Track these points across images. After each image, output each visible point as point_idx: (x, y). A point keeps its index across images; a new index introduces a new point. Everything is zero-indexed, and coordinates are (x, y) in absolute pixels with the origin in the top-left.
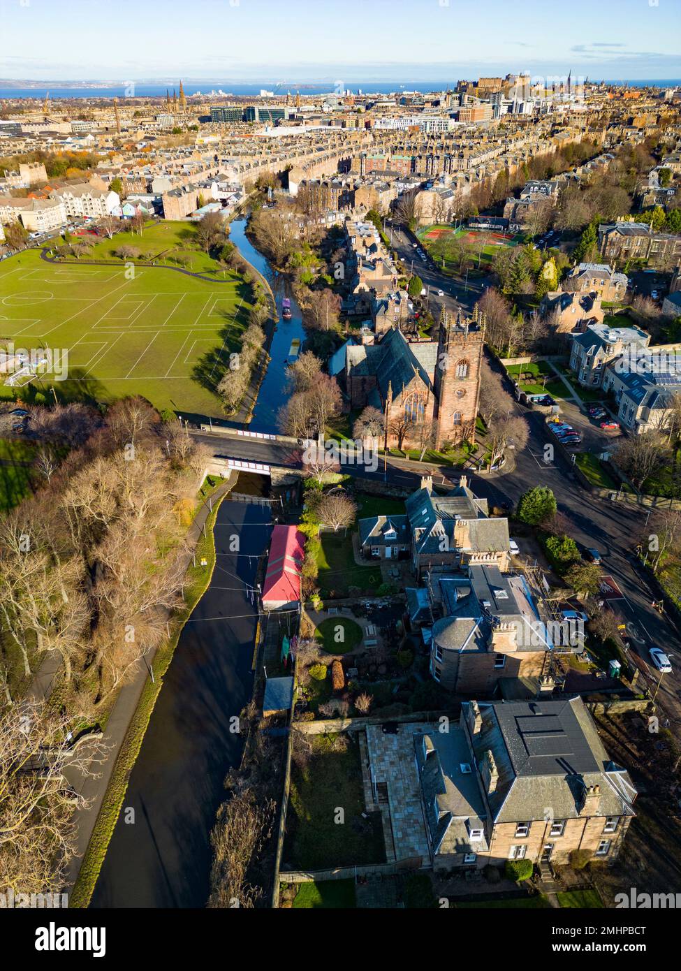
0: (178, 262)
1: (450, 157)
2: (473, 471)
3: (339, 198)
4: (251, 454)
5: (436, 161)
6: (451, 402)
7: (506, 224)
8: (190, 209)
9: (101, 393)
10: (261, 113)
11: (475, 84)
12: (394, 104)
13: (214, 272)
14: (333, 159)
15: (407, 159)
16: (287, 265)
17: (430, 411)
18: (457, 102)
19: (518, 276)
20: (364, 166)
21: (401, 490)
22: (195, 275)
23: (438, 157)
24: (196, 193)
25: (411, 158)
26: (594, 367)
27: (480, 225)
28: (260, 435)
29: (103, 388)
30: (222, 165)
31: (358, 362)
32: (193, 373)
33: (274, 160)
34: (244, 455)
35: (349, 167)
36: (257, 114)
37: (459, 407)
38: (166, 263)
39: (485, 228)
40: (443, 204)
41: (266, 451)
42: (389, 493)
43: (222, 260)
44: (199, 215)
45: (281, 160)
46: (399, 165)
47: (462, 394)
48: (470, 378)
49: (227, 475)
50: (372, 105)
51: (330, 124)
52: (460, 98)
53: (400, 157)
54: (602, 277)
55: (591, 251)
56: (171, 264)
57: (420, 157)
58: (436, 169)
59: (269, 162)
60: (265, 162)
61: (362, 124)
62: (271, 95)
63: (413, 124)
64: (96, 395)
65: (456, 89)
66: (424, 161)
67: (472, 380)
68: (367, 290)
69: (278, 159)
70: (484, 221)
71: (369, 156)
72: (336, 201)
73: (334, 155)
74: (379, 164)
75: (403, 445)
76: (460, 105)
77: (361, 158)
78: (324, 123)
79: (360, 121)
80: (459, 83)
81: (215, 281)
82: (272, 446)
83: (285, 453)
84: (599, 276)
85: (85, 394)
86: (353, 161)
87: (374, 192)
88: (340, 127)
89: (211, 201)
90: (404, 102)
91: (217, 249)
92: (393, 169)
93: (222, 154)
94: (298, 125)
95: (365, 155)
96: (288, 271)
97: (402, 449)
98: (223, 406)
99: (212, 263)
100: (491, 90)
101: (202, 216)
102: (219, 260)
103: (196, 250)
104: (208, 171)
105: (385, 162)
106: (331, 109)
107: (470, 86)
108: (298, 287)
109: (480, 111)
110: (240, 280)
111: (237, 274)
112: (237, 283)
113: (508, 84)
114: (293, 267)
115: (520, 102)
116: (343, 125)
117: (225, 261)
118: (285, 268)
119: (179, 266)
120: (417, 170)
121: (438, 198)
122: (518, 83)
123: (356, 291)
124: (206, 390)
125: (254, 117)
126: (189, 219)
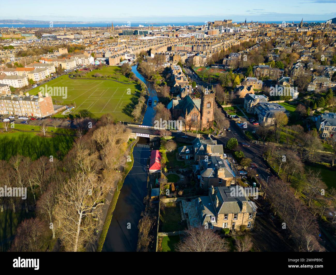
0: (115, 78)
1: (205, 46)
2: (213, 136)
5: (200, 47)
6: (206, 115)
7: (224, 66)
8: (118, 62)
9: (93, 116)
10: (140, 32)
11: (213, 23)
12: (186, 29)
13: (127, 81)
14: (165, 47)
15: (190, 46)
16: (152, 79)
17: (199, 118)
19: (227, 81)
20: (176, 49)
22: (121, 82)
23: (201, 46)
24: (120, 57)
25: (192, 46)
26: (251, 107)
27: (215, 67)
28: (146, 127)
30: (128, 48)
31: (176, 105)
32: (122, 111)
36: (138, 33)
37: (208, 117)
38: (111, 79)
39: (217, 68)
40: (203, 60)
41: (148, 131)
43: (130, 78)
46: (188, 48)
47: (209, 113)
48: (211, 108)
49: (136, 138)
50: (178, 29)
51: (164, 36)
53: (188, 46)
54: (254, 81)
55: (251, 74)
56: (112, 79)
57: (195, 46)
58: (200, 49)
59: (144, 47)
60: (142, 48)
61: (175, 36)
62: (143, 26)
63: (192, 35)
68: (178, 85)
69: (147, 47)
70: (216, 65)
71: (178, 45)
73: (166, 45)
74: (181, 48)
75: (191, 129)
76: (208, 30)
77: (175, 46)
78: (162, 35)
79: (174, 35)
81: (128, 84)
83: (154, 131)
86: (172, 47)
87: (180, 56)
89: (125, 60)
90: (189, 29)
91: (128, 74)
92: (186, 49)
93: (128, 45)
94: (153, 36)
97: (191, 131)
98: (133, 120)
99: (126, 79)
100: (219, 25)
101: (122, 64)
102: (129, 78)
103: (121, 75)
104: (124, 50)
105: (183, 47)
106: (164, 31)
107: (212, 23)
108: (156, 86)
109: (215, 31)
110: (136, 83)
111: (135, 82)
112: (135, 85)
113: (224, 23)
114: (154, 80)
115: (229, 28)
116: (168, 36)
117: (131, 78)
118: (151, 80)
119: (115, 80)
120: (194, 50)
121: (201, 58)
122: (228, 22)
123: (175, 86)
124: (127, 115)
125: (137, 34)
126: (118, 65)
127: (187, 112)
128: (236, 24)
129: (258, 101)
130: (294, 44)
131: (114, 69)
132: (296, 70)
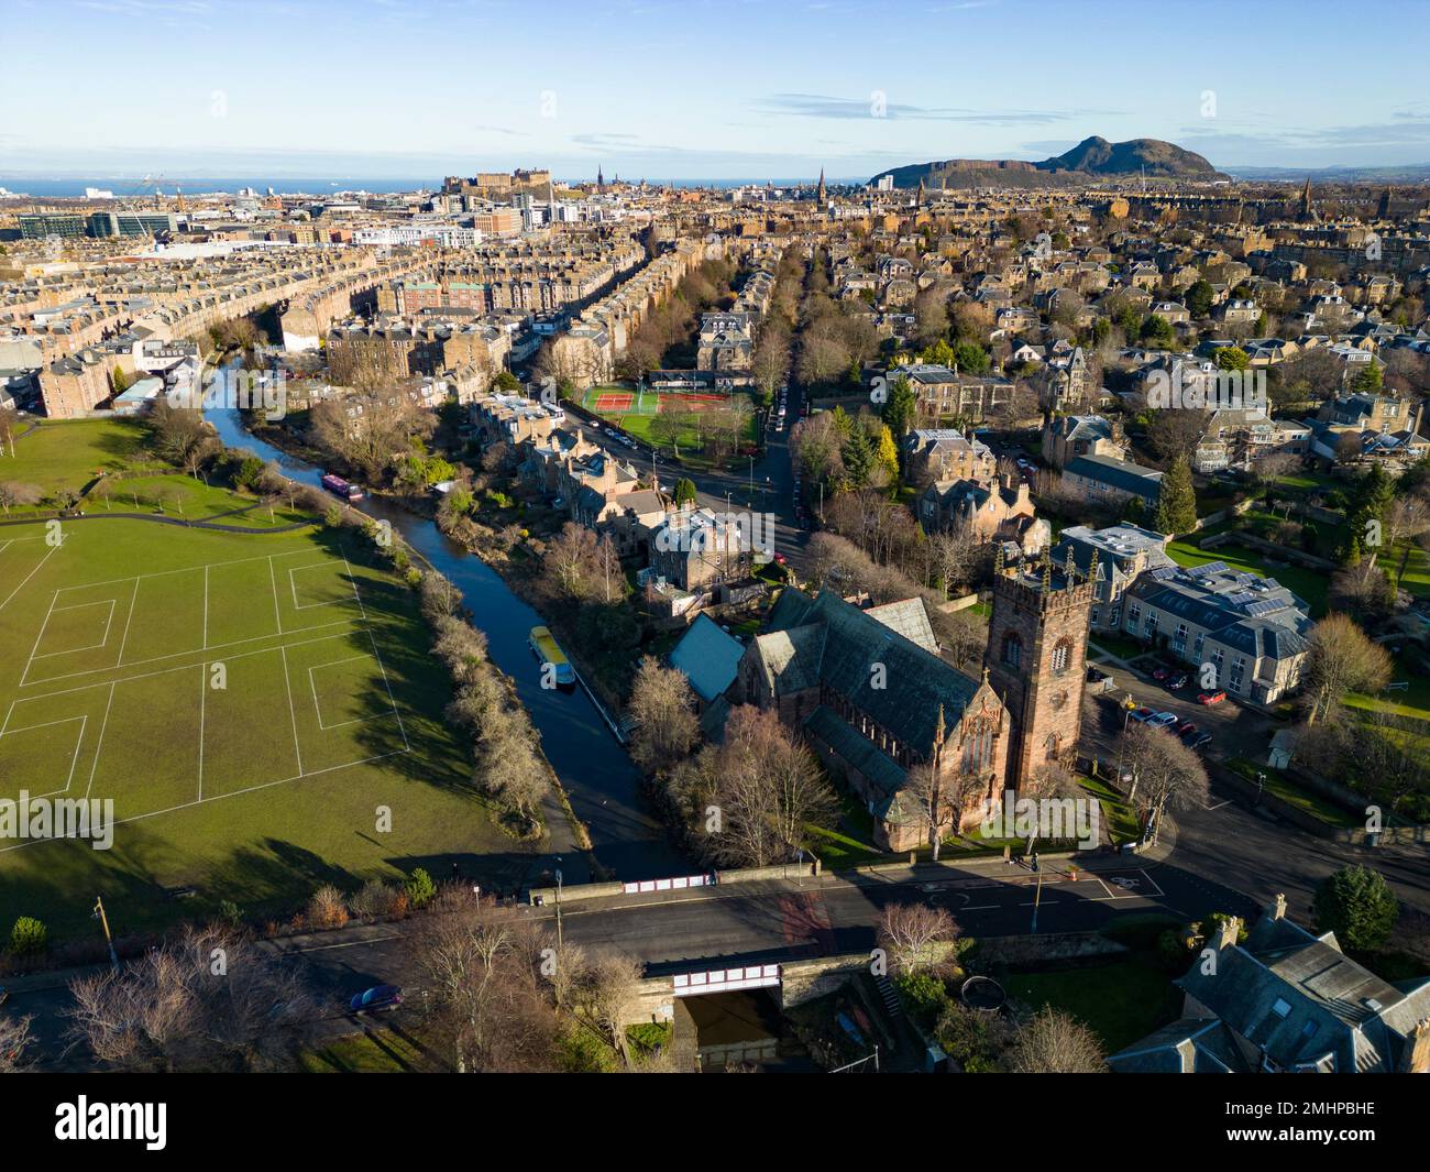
0: (141, 501)
1: (549, 282)
2: (1132, 849)
3: (409, 355)
4: (698, 939)
5: (526, 290)
6: (1046, 721)
7: (710, 379)
8: (98, 394)
9: (160, 858)
10: (121, 222)
11: (473, 182)
12: (358, 208)
13: (240, 513)
14: (342, 293)
15: (477, 288)
16: (396, 481)
17: (1002, 745)
18: (458, 206)
19: (863, 462)
20: (401, 302)
21: (1079, 941)
22: (199, 524)
23: (529, 285)
24: (106, 365)
25: (482, 287)
26: (1112, 598)
27: (670, 384)
28: (680, 883)
29: (156, 842)
30: (124, 310)
31: (784, 665)
32: (361, 749)
33: (227, 298)
34: (688, 948)
35: (375, 305)
36: (115, 225)
37: (1056, 728)
38: (110, 507)
39: (679, 388)
40: (601, 353)
41: (724, 920)
42: (1054, 953)
43: (242, 488)
44: (130, 404)
45: (237, 297)
46: (463, 297)
47: (1060, 701)
48: (1073, 669)
49: (666, 1013)
50: (320, 210)
51: (267, 238)
52: (462, 201)
53: (463, 286)
54: (960, 448)
55: (911, 412)
56: (123, 508)
57: (499, 285)
58: (528, 300)
59: (217, 300)
60: (211, 302)
61: (325, 237)
62: (108, 195)
63: (423, 236)
64: (149, 868)
65: (444, 188)
66: (506, 290)
67: (1076, 673)
68: (621, 513)
69: (233, 296)
70: (676, 378)
71: (408, 286)
72: (404, 360)
73: (342, 285)
74: (429, 297)
75: (961, 823)
76: (464, 210)
77: (395, 288)
78: (256, 237)
79: (322, 233)
80: (448, 180)
81: (252, 531)
82: (724, 902)
83: (767, 915)
84: (955, 448)
85: (113, 870)
86: (380, 293)
87: (478, 342)
88: (288, 243)
89: (140, 376)
90: (372, 205)
91: (221, 466)
92: (454, 304)
93: (105, 292)
94: (205, 240)
95: (402, 284)
96: (400, 493)
98: (494, 818)
99: (220, 495)
100: (497, 190)
101: (137, 405)
102: (233, 487)
103: (165, 472)
104: (103, 323)
105: (439, 293)
106: (248, 215)
107: (466, 184)
108: (452, 522)
109: (505, 218)
110: (313, 522)
111: (294, 511)
112: (310, 529)
113: (520, 183)
114: (412, 485)
115: (559, 206)
116: (293, 239)
117: (252, 489)
118: (392, 489)
119: (147, 510)
120: (498, 303)
121: (593, 346)
122: (535, 181)
123: (602, 517)
124: (421, 785)
125: (109, 231)
126: (106, 413)
127: (942, 727)
128: (566, 187)
129: (1140, 564)
130: (889, 265)
131: (96, 437)
132: (1066, 378)
